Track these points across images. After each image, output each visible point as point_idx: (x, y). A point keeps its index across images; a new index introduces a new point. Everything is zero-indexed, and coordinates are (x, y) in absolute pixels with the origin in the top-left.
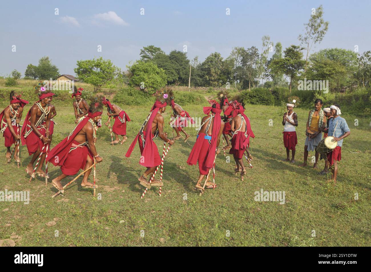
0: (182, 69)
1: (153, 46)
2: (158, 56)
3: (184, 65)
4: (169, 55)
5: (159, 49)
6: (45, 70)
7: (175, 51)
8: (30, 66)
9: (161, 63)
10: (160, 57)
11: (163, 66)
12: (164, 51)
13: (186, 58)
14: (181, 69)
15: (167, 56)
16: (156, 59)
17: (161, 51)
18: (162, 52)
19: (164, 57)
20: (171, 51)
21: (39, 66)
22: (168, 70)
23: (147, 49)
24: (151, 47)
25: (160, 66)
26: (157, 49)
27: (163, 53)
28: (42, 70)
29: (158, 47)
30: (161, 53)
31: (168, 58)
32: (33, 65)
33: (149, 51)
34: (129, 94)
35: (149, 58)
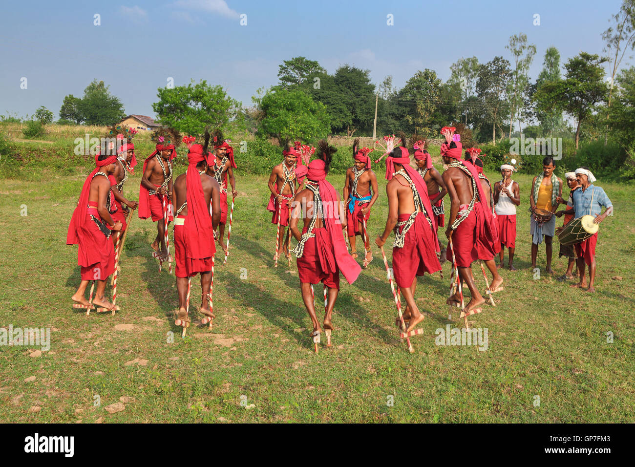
0: (360, 103)
1: (304, 58)
2: (313, 78)
3: (365, 95)
4: (334, 75)
5: (315, 64)
6: (98, 106)
7: (347, 68)
8: (69, 99)
11: (323, 98)
12: (325, 68)
13: (368, 81)
14: (358, 103)
15: (330, 78)
16: (310, 83)
17: (319, 69)
18: (321, 70)
19: (325, 80)
20: (338, 68)
21: (86, 100)
22: (334, 104)
23: (292, 65)
24: (299, 60)
25: (317, 97)
26: (311, 63)
27: (323, 72)
28: (92, 107)
29: (313, 60)
30: (319, 71)
31: (333, 81)
32: (74, 97)
33: (296, 68)
34: (258, 152)
35: (295, 81)
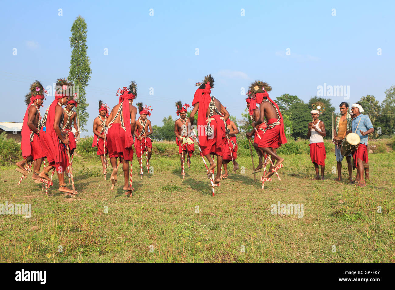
0: (325, 119)
1: (288, 94)
2: (295, 106)
3: (328, 114)
4: (308, 103)
5: (295, 98)
6: (170, 131)
7: (316, 98)
8: (154, 127)
9: (299, 113)
10: (297, 107)
11: (301, 117)
12: (302, 100)
13: (330, 105)
14: (324, 119)
15: (306, 105)
16: (293, 109)
17: (298, 100)
18: (300, 101)
19: (302, 106)
20: (310, 99)
21: (164, 127)
22: (308, 121)
23: (282, 99)
24: (286, 96)
25: (298, 117)
26: (293, 97)
27: (301, 102)
28: (166, 131)
29: (294, 95)
30: (299, 102)
31: (307, 107)
32: (157, 126)
33: (284, 101)
35: (284, 109)
